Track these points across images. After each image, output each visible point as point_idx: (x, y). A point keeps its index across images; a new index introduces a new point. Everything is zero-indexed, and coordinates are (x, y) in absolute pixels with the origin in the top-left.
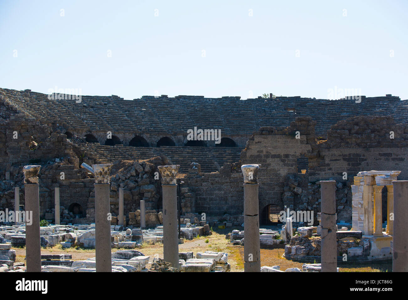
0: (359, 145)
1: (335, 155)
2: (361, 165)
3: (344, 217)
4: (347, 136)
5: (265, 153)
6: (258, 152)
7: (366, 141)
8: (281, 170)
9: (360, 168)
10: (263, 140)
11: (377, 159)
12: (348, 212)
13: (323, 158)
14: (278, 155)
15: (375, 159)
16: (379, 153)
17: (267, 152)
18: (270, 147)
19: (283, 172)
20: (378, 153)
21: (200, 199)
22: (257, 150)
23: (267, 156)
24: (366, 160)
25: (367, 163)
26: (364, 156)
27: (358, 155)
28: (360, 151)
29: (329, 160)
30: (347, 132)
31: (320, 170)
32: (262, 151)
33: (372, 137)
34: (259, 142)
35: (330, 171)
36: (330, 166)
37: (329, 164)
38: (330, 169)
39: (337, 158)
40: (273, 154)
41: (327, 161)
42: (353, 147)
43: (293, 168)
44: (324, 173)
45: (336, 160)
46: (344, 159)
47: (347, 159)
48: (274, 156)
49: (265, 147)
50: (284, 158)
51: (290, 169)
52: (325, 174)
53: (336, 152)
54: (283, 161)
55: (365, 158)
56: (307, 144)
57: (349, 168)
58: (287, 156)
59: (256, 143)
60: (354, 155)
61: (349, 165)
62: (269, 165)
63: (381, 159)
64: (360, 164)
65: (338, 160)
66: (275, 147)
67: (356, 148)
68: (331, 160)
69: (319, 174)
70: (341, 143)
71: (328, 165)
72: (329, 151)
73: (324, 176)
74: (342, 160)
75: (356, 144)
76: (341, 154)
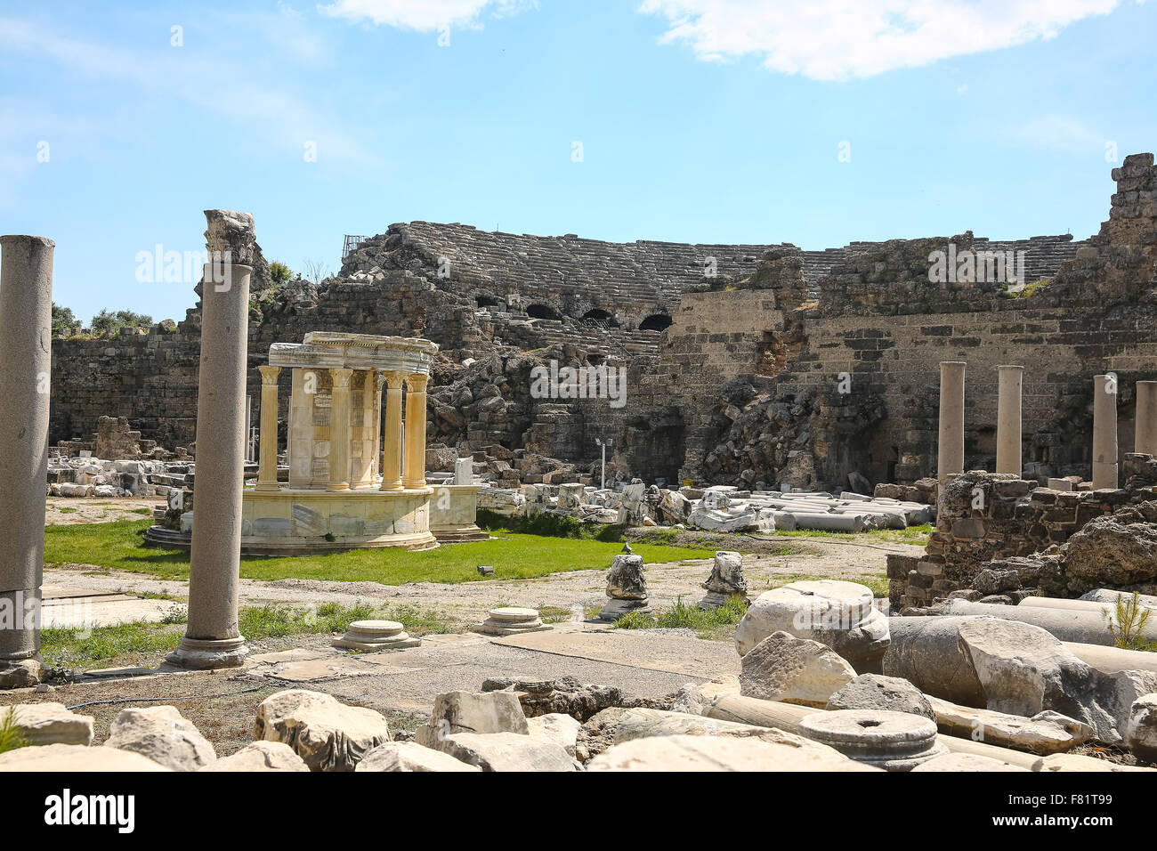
0: (881, 310)
1: (829, 334)
2: (882, 356)
3: (793, 476)
4: (855, 289)
5: (698, 333)
6: (688, 329)
7: (896, 299)
8: (727, 368)
9: (879, 364)
10: (696, 303)
11: (917, 343)
12: (802, 465)
13: (805, 340)
14: (722, 335)
15: (912, 341)
16: (922, 328)
17: (703, 330)
18: (708, 319)
19: (731, 371)
20: (918, 326)
21: (591, 427)
22: (685, 326)
23: (702, 339)
24: (892, 344)
25: (896, 352)
26: (889, 334)
27: (878, 333)
28: (880, 323)
29: (818, 345)
30: (856, 277)
31: (801, 369)
32: (694, 327)
33: (909, 287)
34: (688, 308)
35: (817, 372)
36: (818, 359)
37: (815, 354)
38: (819, 366)
39: (833, 342)
40: (713, 333)
41: (813, 347)
42: (868, 314)
43: (748, 364)
44: (805, 375)
45: (831, 345)
46: (848, 344)
47: (853, 342)
48: (717, 338)
49: (700, 317)
50: (731, 342)
51: (743, 366)
52: (808, 377)
53: (831, 326)
54: (730, 348)
55: (891, 339)
56: (776, 309)
57: (857, 365)
58: (737, 337)
59: (684, 310)
60: (868, 331)
61: (857, 356)
62: (706, 357)
63: (926, 342)
64: (879, 354)
65: (836, 345)
66: (717, 319)
67: (874, 316)
68: (821, 346)
69: (796, 378)
70: (843, 304)
71: (815, 357)
72: (817, 324)
73: (806, 383)
74: (843, 345)
75: (876, 307)
76: (841, 331)
